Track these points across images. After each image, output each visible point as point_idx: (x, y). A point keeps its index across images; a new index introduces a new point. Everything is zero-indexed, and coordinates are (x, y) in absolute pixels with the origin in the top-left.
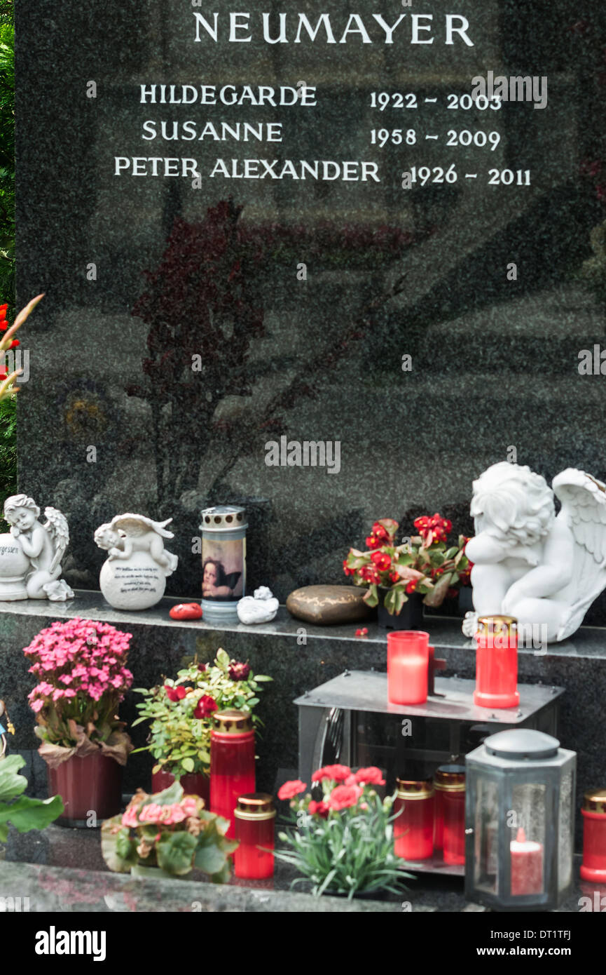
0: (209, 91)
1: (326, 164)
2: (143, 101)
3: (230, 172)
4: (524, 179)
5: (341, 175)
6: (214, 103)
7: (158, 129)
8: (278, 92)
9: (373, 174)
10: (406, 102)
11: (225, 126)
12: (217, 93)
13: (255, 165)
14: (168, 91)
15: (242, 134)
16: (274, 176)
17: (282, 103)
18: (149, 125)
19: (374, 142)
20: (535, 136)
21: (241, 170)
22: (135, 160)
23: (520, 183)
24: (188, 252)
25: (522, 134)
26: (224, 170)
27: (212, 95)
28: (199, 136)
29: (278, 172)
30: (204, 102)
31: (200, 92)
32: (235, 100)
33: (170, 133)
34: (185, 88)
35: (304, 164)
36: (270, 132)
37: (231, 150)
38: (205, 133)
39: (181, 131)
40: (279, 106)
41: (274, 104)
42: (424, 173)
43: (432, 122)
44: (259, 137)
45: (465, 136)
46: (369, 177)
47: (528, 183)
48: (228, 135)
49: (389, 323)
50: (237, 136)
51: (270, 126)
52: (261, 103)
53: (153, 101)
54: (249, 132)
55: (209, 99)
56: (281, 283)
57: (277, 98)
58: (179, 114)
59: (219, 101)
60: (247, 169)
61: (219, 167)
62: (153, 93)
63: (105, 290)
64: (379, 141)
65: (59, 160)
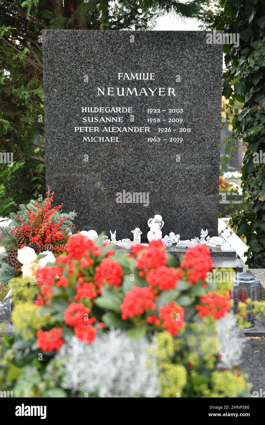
0: (102, 109)
1: (135, 128)
2: (83, 112)
3: (108, 131)
4: (189, 131)
5: (139, 131)
6: (103, 112)
7: (87, 119)
8: (121, 109)
9: (148, 130)
10: (157, 111)
11: (107, 118)
12: (104, 109)
13: (115, 128)
14: (90, 109)
15: (111, 120)
16: (121, 131)
17: (123, 112)
18: (85, 118)
19: (148, 122)
20: (192, 119)
21: (111, 130)
22: (81, 128)
23: (188, 131)
24: (96, 152)
25: (188, 119)
26: (106, 130)
27: (103, 110)
28: (99, 121)
29: (122, 130)
30: (100, 112)
31: (99, 109)
32: (109, 111)
33: (91, 120)
34: (95, 108)
35: (129, 128)
36: (119, 120)
37: (108, 125)
38: (101, 120)
39: (94, 120)
40: (122, 113)
41: (120, 112)
42: (162, 130)
43: (164, 116)
44: (116, 121)
45: (173, 120)
46: (147, 131)
47: (190, 132)
48: (107, 120)
49: (152, 169)
50: (110, 121)
51: (119, 118)
52: (117, 112)
53: (86, 112)
54: (113, 120)
55: (102, 111)
56: (122, 159)
57: (121, 111)
58: (94, 115)
59: (105, 111)
60: (113, 130)
61: (105, 129)
62: (86, 109)
63: (72, 163)
64: (150, 122)
65: (58, 128)
